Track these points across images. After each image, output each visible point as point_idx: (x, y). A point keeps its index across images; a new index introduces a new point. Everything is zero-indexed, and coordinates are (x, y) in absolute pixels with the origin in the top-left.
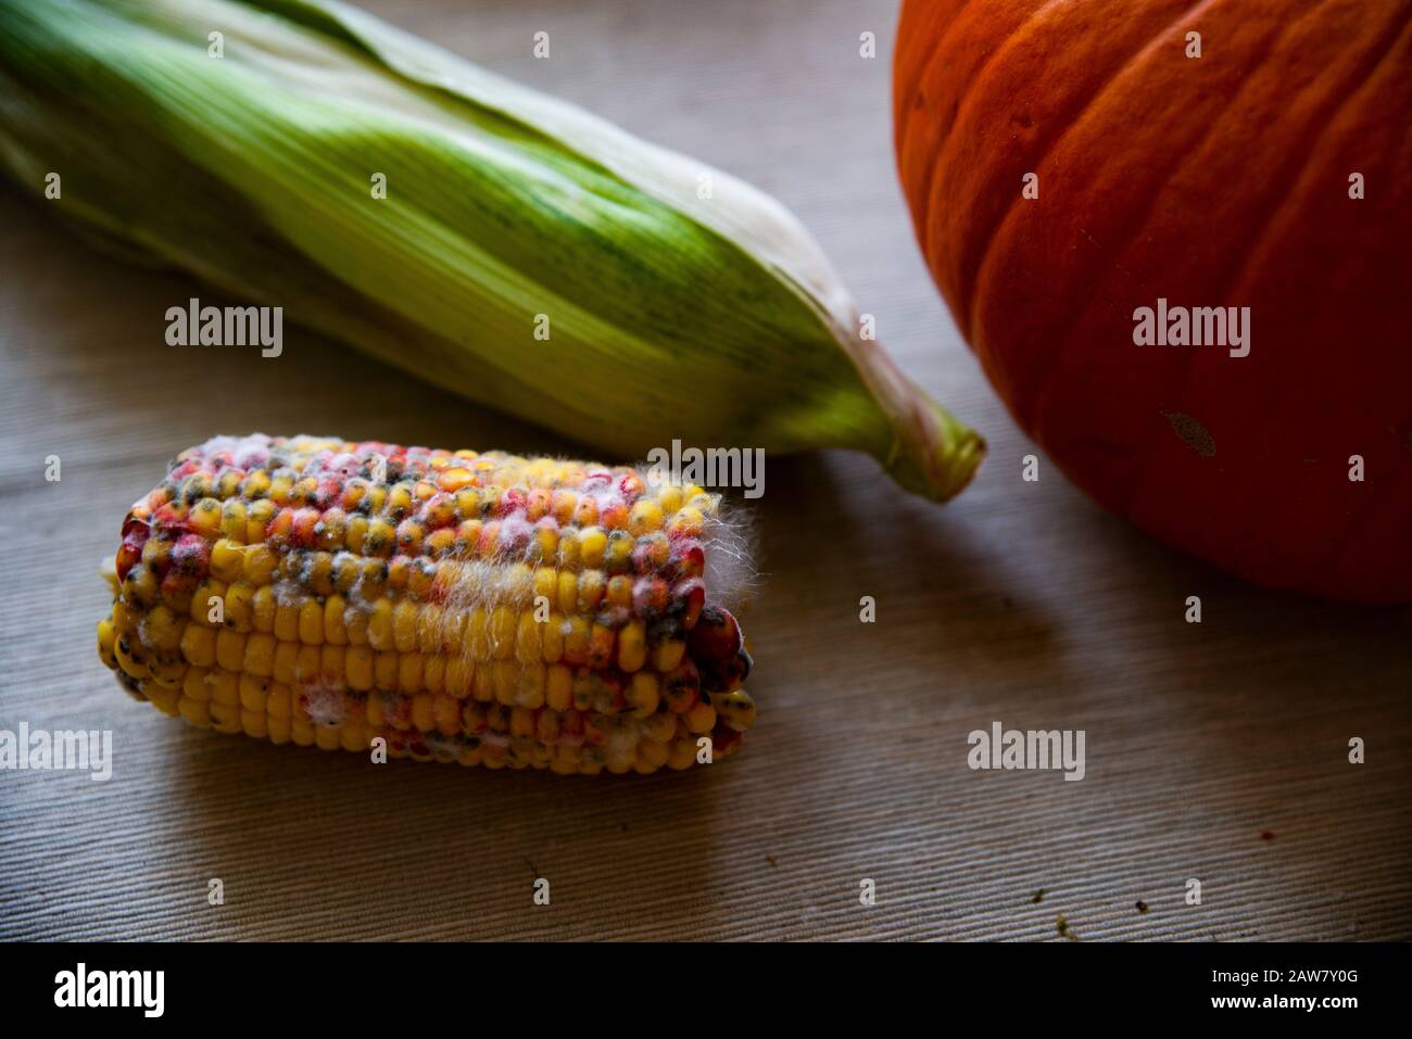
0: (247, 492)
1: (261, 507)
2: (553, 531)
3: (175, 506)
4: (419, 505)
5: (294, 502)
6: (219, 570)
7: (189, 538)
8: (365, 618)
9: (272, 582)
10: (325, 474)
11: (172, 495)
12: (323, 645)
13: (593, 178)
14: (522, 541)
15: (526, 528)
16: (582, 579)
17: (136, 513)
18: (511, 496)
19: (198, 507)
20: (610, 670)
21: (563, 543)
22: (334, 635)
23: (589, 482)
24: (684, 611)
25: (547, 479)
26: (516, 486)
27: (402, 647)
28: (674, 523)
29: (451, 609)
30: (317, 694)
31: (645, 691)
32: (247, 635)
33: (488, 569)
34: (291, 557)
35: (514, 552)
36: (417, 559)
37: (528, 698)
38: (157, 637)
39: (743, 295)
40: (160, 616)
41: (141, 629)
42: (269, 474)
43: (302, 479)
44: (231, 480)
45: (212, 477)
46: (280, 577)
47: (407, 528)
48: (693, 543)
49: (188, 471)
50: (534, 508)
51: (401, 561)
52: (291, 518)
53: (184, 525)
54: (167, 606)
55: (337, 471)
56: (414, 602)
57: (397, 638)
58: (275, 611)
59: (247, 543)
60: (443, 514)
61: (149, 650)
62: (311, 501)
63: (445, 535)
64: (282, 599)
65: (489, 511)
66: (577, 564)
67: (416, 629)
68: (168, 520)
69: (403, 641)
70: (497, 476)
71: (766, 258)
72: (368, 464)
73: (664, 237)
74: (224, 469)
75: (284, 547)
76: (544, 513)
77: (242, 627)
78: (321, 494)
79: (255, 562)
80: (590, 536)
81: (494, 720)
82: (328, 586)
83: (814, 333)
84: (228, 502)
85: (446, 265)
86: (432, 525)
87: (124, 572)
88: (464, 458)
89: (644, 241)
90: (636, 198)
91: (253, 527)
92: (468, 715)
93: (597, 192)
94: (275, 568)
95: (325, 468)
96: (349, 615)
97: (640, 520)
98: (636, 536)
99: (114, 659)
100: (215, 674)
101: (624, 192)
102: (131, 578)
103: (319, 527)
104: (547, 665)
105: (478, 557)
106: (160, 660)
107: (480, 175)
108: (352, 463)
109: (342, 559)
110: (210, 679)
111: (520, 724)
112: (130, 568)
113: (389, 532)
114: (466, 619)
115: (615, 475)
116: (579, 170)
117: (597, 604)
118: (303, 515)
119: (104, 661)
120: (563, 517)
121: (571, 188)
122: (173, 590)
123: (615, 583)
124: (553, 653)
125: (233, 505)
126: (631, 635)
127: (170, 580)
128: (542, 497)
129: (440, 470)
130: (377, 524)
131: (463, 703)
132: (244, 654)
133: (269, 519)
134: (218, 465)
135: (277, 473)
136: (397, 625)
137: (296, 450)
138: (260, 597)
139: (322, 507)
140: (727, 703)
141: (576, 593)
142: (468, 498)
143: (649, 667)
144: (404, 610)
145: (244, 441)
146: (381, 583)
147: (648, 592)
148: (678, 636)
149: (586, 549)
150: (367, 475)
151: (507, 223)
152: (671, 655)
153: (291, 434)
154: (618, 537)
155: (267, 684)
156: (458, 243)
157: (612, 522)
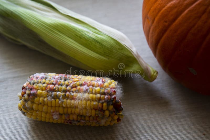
0: (43, 82)
1: (45, 85)
2: (92, 88)
3: (31, 85)
4: (70, 84)
5: (50, 84)
6: (39, 95)
7: (34, 90)
8: (62, 102)
9: (47, 97)
10: (54, 79)
11: (30, 83)
12: (55, 107)
13: (94, 30)
14: (87, 90)
15: (87, 88)
16: (97, 96)
17: (24, 86)
18: (85, 82)
19: (35, 85)
20: (102, 110)
21: (94, 90)
22: (57, 105)
23: (97, 80)
24: (113, 100)
25: (90, 79)
26: (85, 81)
27: (68, 107)
28: (111, 86)
29: (76, 101)
30: (55, 114)
31: (107, 113)
32: (43, 105)
33: (82, 94)
34: (50, 93)
35: (86, 91)
36: (70, 93)
37: (88, 114)
38: (29, 106)
39: (119, 49)
40: (29, 102)
41: (26, 105)
42: (45, 79)
43: (51, 80)
44: (40, 81)
45: (36, 80)
46: (49, 96)
47: (68, 88)
48: (114, 90)
49: (32, 79)
50: (89, 84)
51: (68, 93)
52: (50, 87)
53: (32, 88)
54: (31, 101)
55: (56, 79)
56: (70, 100)
57: (68, 105)
58: (48, 101)
59: (43, 91)
60: (74, 86)
61: (27, 108)
62: (53, 84)
63: (75, 89)
64: (49, 100)
65: (81, 85)
66: (96, 93)
67: (71, 104)
68: (30, 87)
69: (68, 106)
70: (82, 79)
71: (123, 43)
72: (61, 78)
73: (106, 40)
74: (38, 79)
75: (49, 91)
76: (90, 85)
77: (43, 104)
78: (54, 83)
79: (45, 94)
80: (98, 89)
81: (83, 118)
82: (56, 97)
83: (131, 55)
84: (39, 84)
85: (71, 45)
86: (72, 87)
87: (23, 95)
88: (76, 76)
89: (103, 40)
90: (101, 33)
91: (44, 88)
92: (79, 117)
93: (95, 33)
94: (48, 95)
95: (54, 78)
96: (60, 102)
97: (106, 86)
98: (105, 89)
99: (21, 109)
100: (38, 111)
101: (99, 32)
102: (24, 96)
103: (54, 88)
104: (91, 109)
105: (80, 92)
106: (29, 109)
107: (76, 30)
108: (59, 77)
109: (58, 93)
110: (37, 112)
111: (87, 119)
112: (24, 95)
113: (66, 89)
114: (79, 102)
115: (101, 79)
116: (92, 29)
117: (99, 99)
118: (52, 86)
119: (20, 110)
120: (93, 86)
121: (91, 32)
122: (31, 98)
123: (102, 96)
124: (92, 107)
125: (40, 85)
126: (105, 104)
127: (31, 97)
128: (90, 83)
129: (73, 78)
130: (64, 87)
131: (78, 115)
132: (43, 108)
133: (46, 87)
134: (37, 78)
135: (47, 79)
136: (68, 103)
137: (49, 75)
138: (45, 99)
139: (55, 85)
140: (119, 115)
141: (96, 98)
142: (78, 83)
143: (108, 109)
144: (69, 101)
145: (40, 74)
146: (65, 97)
147: (107, 98)
148: (112, 104)
149: (97, 91)
150: (61, 79)
151: (81, 38)
152: (111, 107)
153: (48, 73)
154: (102, 89)
155: (46, 113)
156: (73, 41)
157: (101, 86)
